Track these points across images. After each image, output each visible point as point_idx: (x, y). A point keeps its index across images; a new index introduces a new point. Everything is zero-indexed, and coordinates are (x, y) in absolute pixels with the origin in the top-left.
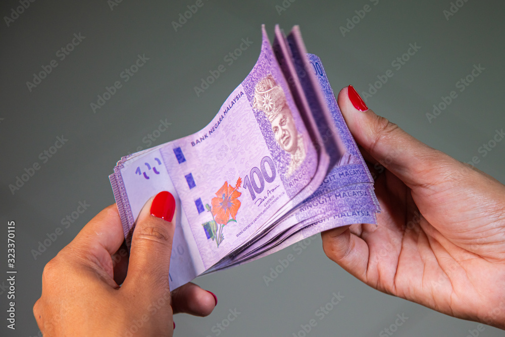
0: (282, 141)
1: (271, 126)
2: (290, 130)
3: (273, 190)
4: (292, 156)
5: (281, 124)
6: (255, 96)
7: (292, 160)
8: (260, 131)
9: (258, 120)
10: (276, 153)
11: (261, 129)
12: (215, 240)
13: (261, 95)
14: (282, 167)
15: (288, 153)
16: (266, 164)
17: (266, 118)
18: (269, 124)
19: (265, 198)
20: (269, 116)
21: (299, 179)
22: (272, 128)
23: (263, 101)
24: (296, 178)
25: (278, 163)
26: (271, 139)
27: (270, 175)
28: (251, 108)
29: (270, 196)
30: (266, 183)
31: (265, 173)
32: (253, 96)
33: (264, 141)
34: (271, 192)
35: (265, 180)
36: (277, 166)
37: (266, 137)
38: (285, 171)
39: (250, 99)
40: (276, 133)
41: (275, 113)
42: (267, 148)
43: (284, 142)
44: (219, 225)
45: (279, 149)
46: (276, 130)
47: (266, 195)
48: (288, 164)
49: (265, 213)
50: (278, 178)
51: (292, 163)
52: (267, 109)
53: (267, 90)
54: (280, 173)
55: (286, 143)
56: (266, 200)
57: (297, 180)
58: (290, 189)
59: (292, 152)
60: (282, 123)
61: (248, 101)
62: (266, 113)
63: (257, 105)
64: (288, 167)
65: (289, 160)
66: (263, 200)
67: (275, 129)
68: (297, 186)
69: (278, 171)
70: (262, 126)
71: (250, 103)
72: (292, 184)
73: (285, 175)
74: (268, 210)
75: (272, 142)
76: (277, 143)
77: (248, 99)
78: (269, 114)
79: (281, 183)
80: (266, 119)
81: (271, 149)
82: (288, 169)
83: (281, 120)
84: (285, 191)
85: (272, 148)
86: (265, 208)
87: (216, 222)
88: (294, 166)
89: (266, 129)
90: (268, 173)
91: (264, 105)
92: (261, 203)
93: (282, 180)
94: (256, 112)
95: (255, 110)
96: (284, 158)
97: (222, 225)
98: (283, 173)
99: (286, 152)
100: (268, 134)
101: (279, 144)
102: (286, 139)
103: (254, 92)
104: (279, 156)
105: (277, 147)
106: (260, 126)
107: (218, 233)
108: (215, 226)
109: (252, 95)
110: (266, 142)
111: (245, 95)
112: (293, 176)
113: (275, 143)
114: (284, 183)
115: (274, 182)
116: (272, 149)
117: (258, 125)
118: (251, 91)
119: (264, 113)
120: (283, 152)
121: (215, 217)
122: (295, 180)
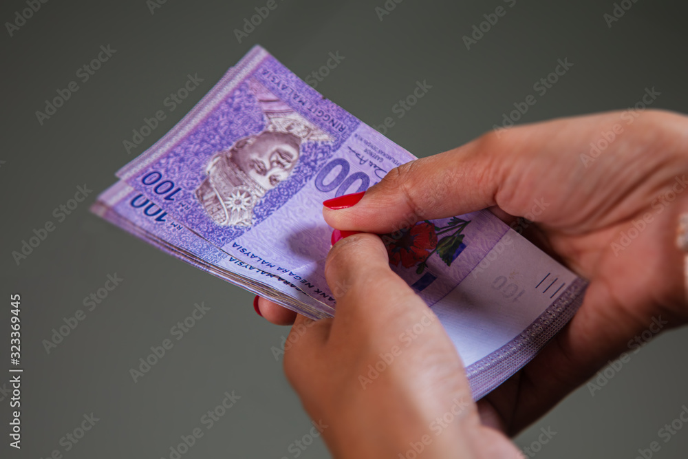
0: (288, 166)
1: (270, 191)
2: (269, 152)
3: (357, 155)
4: (304, 141)
5: (263, 172)
6: (235, 224)
7: (308, 139)
8: (282, 208)
9: (268, 215)
10: (307, 170)
11: (279, 207)
12: (462, 233)
13: (230, 214)
14: (323, 152)
15: (301, 150)
16: (326, 182)
17: (261, 202)
18: (269, 195)
19: (371, 164)
20: (258, 196)
21: (331, 118)
22: (272, 187)
23: (239, 209)
24: (331, 124)
25: (319, 163)
26: (289, 186)
27: (339, 168)
28: (253, 229)
29: (367, 157)
30: (352, 172)
31: (340, 178)
32: (235, 227)
33: (295, 196)
34: (361, 157)
35: (348, 176)
36: (323, 162)
37: (288, 195)
38: (326, 146)
39: (240, 232)
40: (279, 178)
41: (251, 185)
42: (303, 189)
43: (289, 162)
44: (440, 237)
45: (299, 167)
46: (275, 180)
47: (367, 164)
48: (316, 145)
49: (391, 155)
50: (339, 154)
51: (312, 138)
52: (248, 202)
53: (220, 204)
54: (332, 153)
55: (288, 158)
56: (375, 162)
57: (333, 121)
58: (347, 128)
59: (298, 143)
60: (262, 170)
61: (244, 235)
62: (254, 202)
63: (246, 220)
64: (320, 145)
65: (311, 145)
66: (375, 166)
67: (274, 182)
68: (340, 119)
69: (330, 157)
70: (274, 206)
71: (245, 231)
72: (340, 127)
73: (331, 145)
74: (386, 153)
75: (293, 183)
76: (292, 174)
77: (241, 234)
78: (255, 197)
79: (344, 146)
80: (263, 200)
81: (304, 182)
82: (322, 143)
83: (258, 172)
84: (353, 134)
85: (301, 181)
86: (384, 158)
87: (437, 246)
88: (315, 133)
89: (277, 198)
90: (337, 174)
91: (243, 208)
92: (380, 169)
93: (340, 146)
94: (257, 219)
95: (254, 222)
96: (310, 155)
97: (437, 232)
98: (330, 148)
99: (301, 154)
100: (284, 192)
101: (294, 170)
102: (283, 158)
103: (228, 228)
104: (308, 164)
105: (297, 172)
106: (275, 209)
107: (450, 233)
108: (444, 244)
109: (233, 229)
110: (296, 192)
111: (236, 240)
112: (329, 130)
113: (293, 177)
114: (343, 141)
115: (347, 158)
116: (304, 180)
117: (274, 214)
118: (229, 231)
119: (256, 206)
120: (302, 159)
121: (431, 251)
122: (333, 125)
